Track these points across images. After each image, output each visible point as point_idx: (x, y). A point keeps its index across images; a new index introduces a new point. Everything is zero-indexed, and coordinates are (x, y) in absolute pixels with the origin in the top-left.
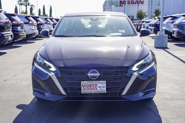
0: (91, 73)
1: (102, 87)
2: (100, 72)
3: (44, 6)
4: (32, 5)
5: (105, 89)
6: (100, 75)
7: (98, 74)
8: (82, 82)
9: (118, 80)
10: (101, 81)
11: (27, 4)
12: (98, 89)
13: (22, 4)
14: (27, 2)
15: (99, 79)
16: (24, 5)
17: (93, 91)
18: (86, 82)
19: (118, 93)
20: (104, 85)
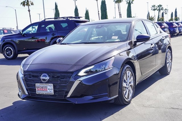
0: (43, 76)
1: (50, 89)
2: (49, 76)
3: (176, 9)
4: (166, 9)
5: (53, 91)
6: (50, 78)
7: (48, 78)
8: (36, 84)
9: (63, 84)
10: (49, 84)
11: (161, 9)
12: (48, 90)
13: (156, 9)
14: (160, 7)
15: (49, 82)
16: (158, 10)
17: (44, 93)
18: (39, 84)
19: (64, 95)
20: (52, 87)
